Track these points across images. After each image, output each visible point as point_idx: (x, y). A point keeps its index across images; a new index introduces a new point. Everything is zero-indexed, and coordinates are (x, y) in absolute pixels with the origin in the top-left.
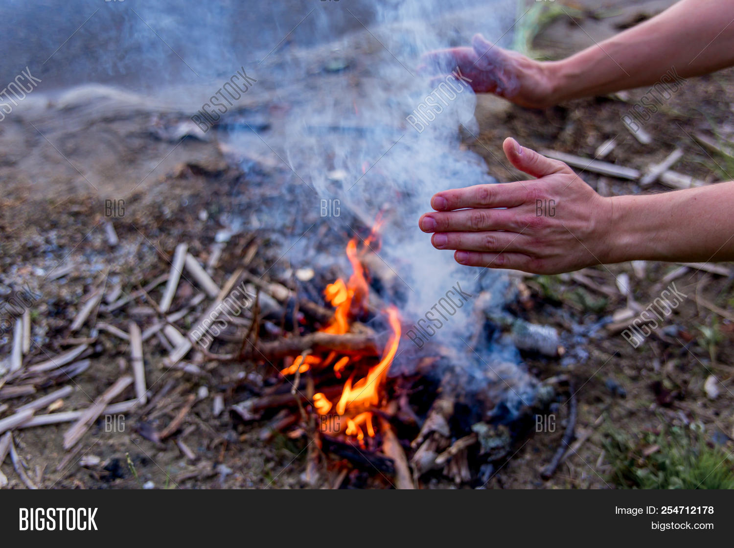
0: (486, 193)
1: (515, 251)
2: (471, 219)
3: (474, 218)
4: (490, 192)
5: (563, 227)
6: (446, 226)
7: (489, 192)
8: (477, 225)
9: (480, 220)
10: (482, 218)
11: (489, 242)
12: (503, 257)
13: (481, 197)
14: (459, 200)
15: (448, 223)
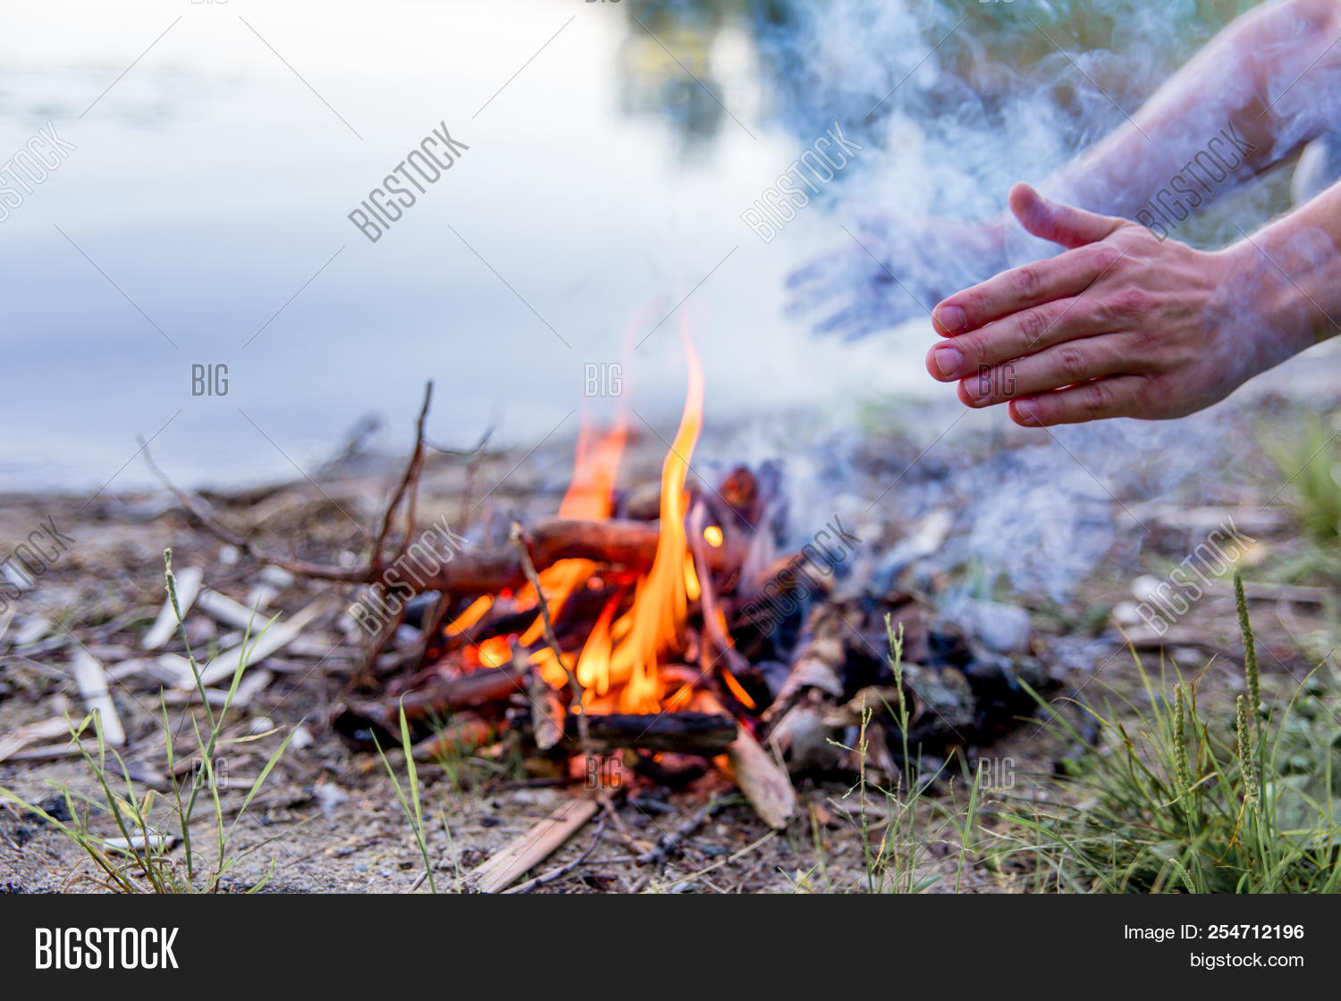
0: (1027, 275)
1: (1116, 372)
2: (1022, 327)
3: (1027, 322)
4: (1034, 271)
5: (1177, 303)
6: (982, 354)
7: (1032, 273)
8: (1036, 334)
9: (1038, 323)
10: (1041, 320)
11: (1069, 360)
12: (1098, 389)
13: (1022, 284)
14: (985, 301)
15: (983, 347)
